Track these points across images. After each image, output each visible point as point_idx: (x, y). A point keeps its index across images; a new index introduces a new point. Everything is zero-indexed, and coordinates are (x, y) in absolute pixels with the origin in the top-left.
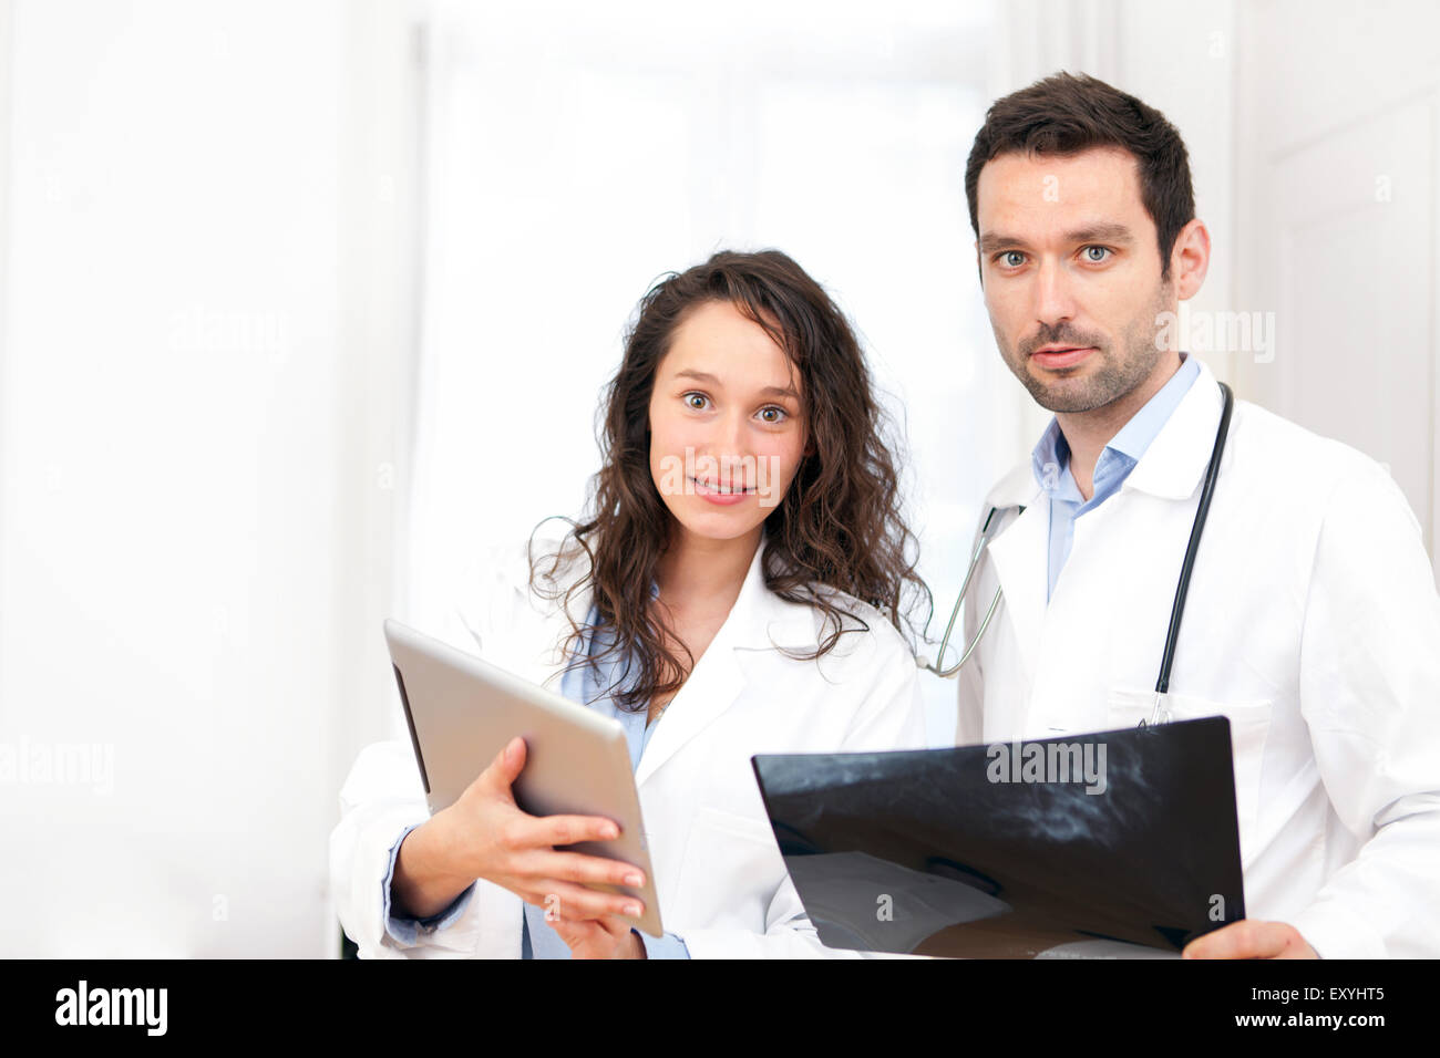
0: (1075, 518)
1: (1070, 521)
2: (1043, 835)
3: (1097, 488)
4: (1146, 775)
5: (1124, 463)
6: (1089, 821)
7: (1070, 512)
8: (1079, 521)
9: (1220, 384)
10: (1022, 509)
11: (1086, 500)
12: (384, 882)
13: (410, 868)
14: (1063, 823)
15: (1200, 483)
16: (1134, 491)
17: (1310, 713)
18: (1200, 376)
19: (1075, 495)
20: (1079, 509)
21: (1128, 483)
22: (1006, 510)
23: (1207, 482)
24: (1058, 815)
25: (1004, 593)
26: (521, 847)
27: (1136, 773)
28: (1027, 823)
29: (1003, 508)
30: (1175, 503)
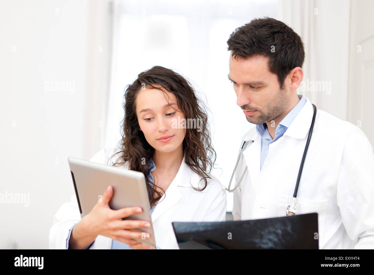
0: (269, 144)
1: (267, 145)
2: (260, 247)
3: (276, 136)
4: (292, 229)
5: (284, 129)
6: (275, 243)
7: (267, 142)
8: (270, 145)
9: (313, 105)
10: (253, 141)
11: (273, 139)
12: (67, 240)
13: (75, 236)
14: (266, 243)
15: (307, 134)
16: (287, 136)
17: (339, 204)
18: (307, 103)
19: (269, 137)
20: (270, 142)
21: (285, 134)
22: (248, 142)
23: (309, 134)
24: (265, 241)
25: (248, 168)
26: (112, 220)
27: (289, 229)
28: (255, 243)
29: (248, 141)
30: (299, 140)
